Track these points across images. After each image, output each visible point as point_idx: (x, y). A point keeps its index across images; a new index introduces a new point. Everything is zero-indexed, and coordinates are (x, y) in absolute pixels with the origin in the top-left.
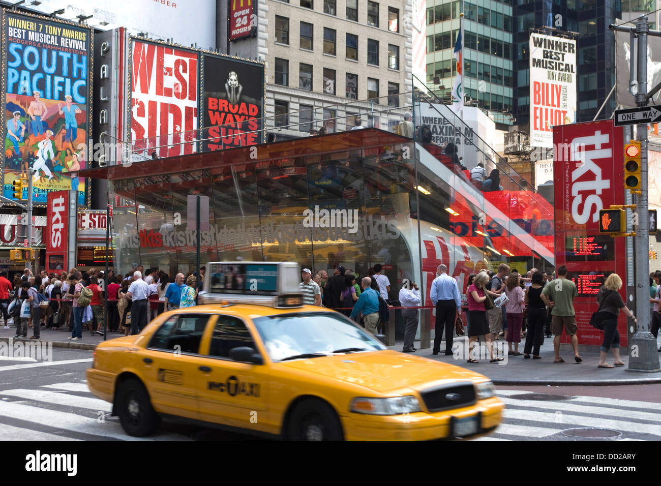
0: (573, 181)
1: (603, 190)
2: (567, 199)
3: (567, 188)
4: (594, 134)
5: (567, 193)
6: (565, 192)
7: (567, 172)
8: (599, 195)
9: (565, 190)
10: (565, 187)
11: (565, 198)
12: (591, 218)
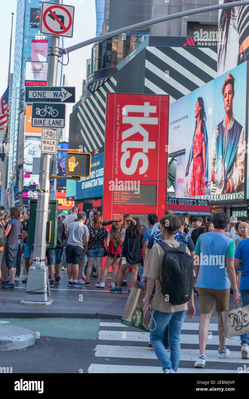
0: (123, 139)
1: (150, 150)
2: (117, 154)
3: (117, 145)
4: (143, 104)
5: (117, 149)
6: (115, 148)
7: (118, 131)
8: (145, 153)
9: (115, 146)
10: (115, 144)
11: (115, 152)
12: (138, 170)
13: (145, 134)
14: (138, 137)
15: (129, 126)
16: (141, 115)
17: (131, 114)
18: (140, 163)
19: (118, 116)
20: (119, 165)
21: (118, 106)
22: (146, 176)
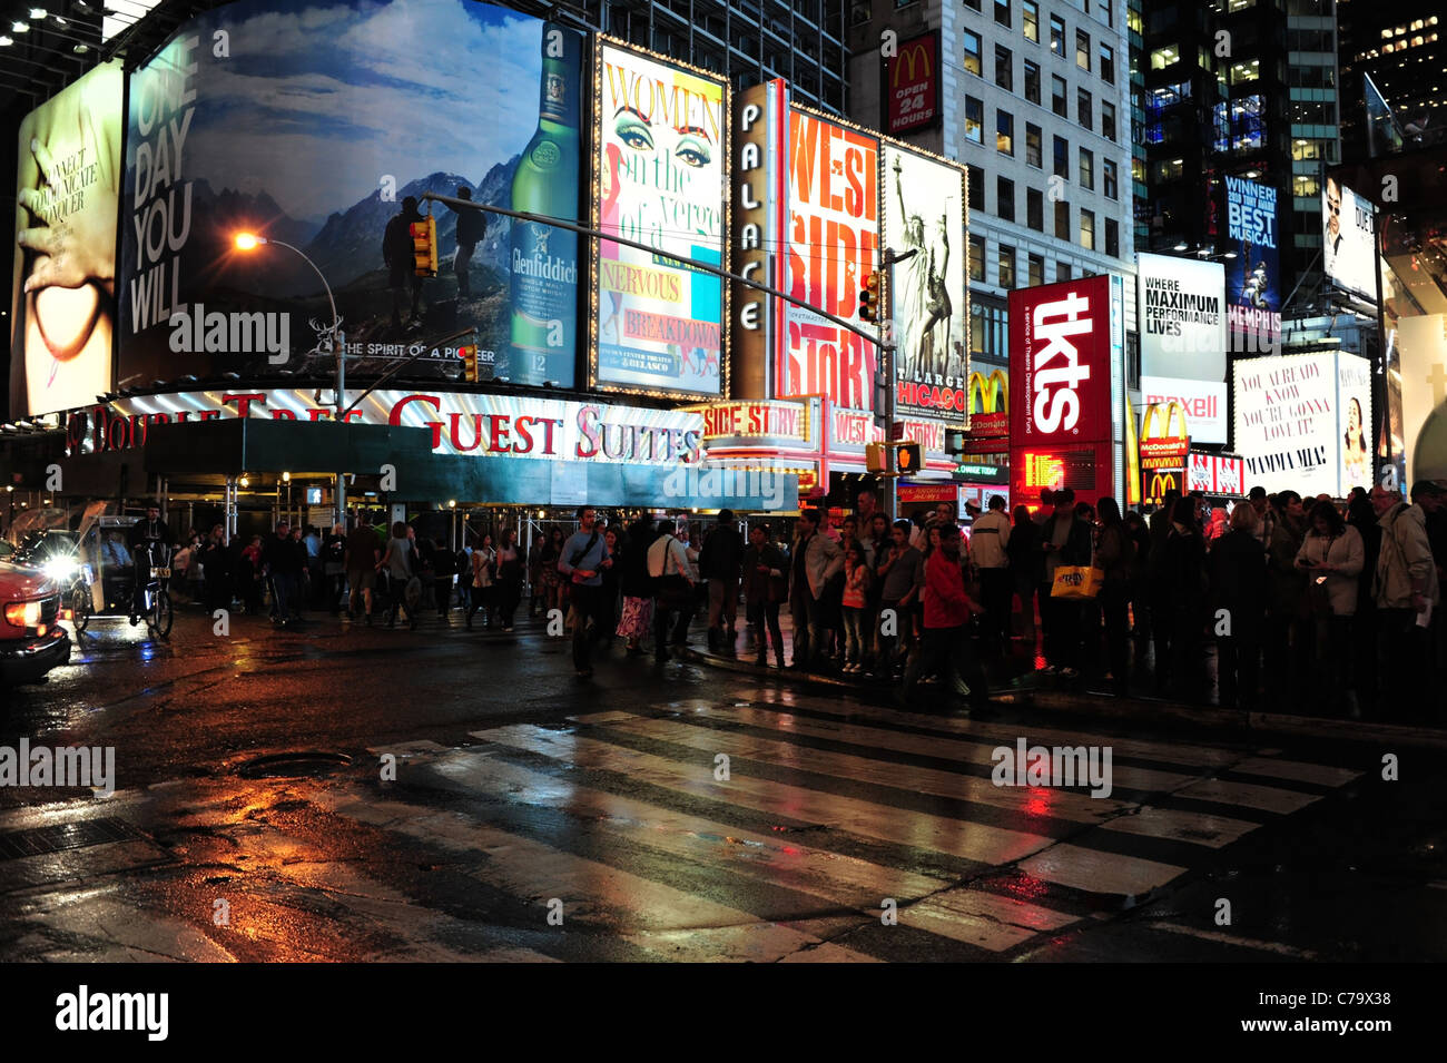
0: (1036, 369)
1: (1080, 382)
12: (1062, 423)
13: (1071, 353)
14: (1059, 361)
15: (1045, 342)
16: (1063, 318)
17: (1048, 321)
18: (1066, 409)
19: (1028, 328)
20: (1032, 416)
21: (1027, 309)
22: (1076, 431)
